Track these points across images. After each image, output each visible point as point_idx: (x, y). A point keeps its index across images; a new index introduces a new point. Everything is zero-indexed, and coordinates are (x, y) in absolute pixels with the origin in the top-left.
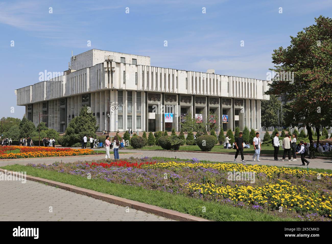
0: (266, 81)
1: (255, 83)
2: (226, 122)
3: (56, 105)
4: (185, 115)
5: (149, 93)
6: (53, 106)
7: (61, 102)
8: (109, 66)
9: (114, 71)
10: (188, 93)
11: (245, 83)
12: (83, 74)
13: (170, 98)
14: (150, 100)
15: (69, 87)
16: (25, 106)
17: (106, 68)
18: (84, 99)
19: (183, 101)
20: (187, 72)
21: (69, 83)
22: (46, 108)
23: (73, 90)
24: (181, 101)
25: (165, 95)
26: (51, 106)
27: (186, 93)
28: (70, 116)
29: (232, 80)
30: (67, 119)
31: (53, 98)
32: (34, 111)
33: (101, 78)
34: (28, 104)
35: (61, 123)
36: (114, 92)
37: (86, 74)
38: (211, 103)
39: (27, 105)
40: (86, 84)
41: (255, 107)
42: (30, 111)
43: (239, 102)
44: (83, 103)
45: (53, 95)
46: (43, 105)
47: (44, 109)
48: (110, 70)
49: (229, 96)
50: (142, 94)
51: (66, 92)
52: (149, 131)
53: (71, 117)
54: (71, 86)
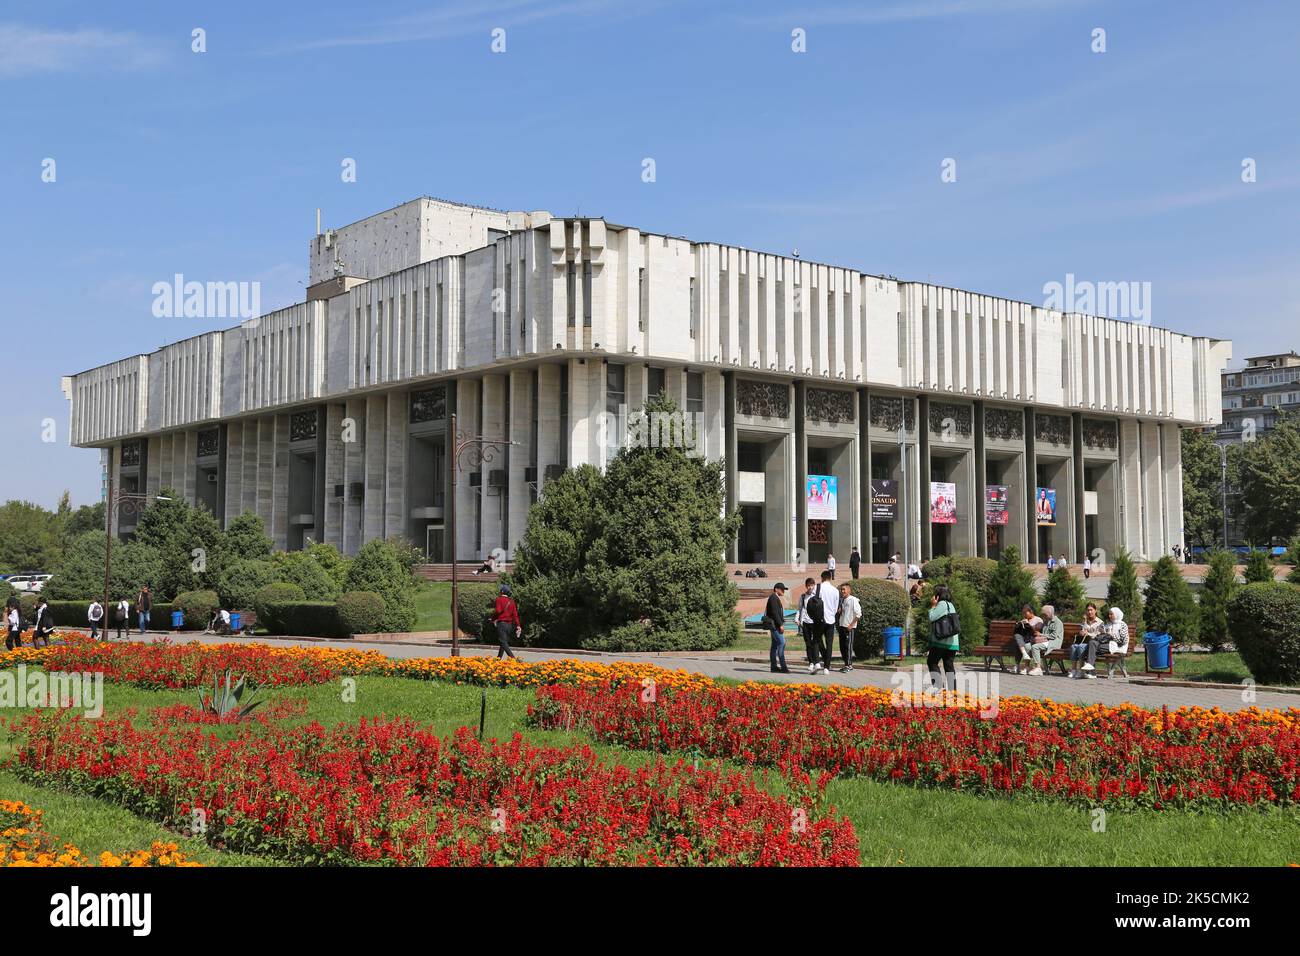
0: (1207, 341)
1: (1168, 349)
2: (1050, 521)
3: (268, 437)
4: (885, 484)
5: (743, 378)
6: (252, 443)
7: (293, 423)
8: (577, 242)
9: (600, 266)
10: (904, 381)
11: (1129, 346)
12: (427, 290)
13: (829, 405)
14: (747, 412)
15: (344, 355)
16: (106, 451)
17: (558, 251)
18: (419, 406)
19: (882, 418)
20: (901, 284)
21: (345, 334)
22: (217, 456)
23: (368, 368)
24: (875, 421)
25: (808, 391)
26: (238, 443)
27: (899, 384)
28: (339, 491)
29: (1078, 328)
30: (326, 505)
31: (259, 406)
32: (151, 473)
33: (532, 301)
34: (122, 440)
35: (295, 520)
36: (586, 371)
37: (440, 286)
38: (992, 435)
39: (119, 443)
40: (440, 335)
41: (1159, 457)
42: (134, 470)
43: (1101, 431)
44: (414, 425)
45: (260, 395)
46: (199, 442)
47: (202, 459)
48: (578, 260)
49: (1066, 402)
50: (706, 384)
51: (326, 376)
52: (740, 562)
53: (346, 493)
54: (358, 349)
